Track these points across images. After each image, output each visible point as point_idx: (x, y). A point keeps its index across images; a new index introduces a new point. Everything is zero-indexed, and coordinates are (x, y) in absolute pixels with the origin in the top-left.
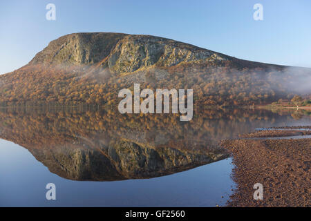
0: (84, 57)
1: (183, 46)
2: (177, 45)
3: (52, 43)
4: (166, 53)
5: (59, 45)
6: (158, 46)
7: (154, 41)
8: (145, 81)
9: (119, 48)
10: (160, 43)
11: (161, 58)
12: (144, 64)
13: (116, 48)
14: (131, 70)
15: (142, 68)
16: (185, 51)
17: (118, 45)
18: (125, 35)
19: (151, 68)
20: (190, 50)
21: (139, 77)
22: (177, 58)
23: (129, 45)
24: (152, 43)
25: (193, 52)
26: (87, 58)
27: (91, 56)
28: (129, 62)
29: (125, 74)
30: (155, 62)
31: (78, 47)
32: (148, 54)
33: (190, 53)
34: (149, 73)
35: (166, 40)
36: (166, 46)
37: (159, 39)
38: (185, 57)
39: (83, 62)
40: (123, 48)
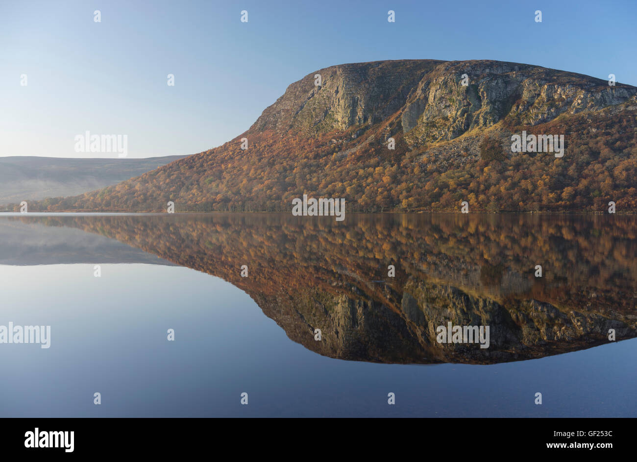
0: (354, 113)
1: (565, 79)
2: (551, 77)
3: (293, 87)
4: (526, 96)
5: (305, 91)
6: (507, 83)
7: (499, 72)
8: (479, 158)
9: (424, 91)
10: (513, 75)
11: (514, 108)
12: (477, 122)
13: (419, 91)
14: (450, 135)
15: (474, 132)
16: (569, 91)
17: (421, 85)
18: (437, 62)
19: (493, 129)
20: (581, 86)
21: (466, 149)
22: (552, 105)
23: (445, 83)
24: (493, 77)
25: (588, 91)
26: (360, 114)
27: (368, 110)
28: (446, 119)
29: (436, 144)
30: (502, 116)
31: (340, 95)
32: (485, 101)
33: (581, 94)
34: (488, 140)
35: (525, 70)
36: (526, 82)
37: (511, 66)
38: (569, 103)
39: (351, 123)
40: (433, 89)
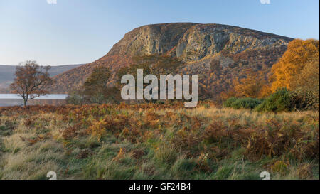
0: (154, 48)
1: (249, 33)
2: (243, 32)
3: (127, 35)
4: (231, 40)
5: (133, 37)
6: (223, 35)
7: (219, 29)
8: (210, 69)
9: (186, 38)
10: (226, 31)
11: (226, 46)
12: (209, 52)
13: (184, 38)
14: (197, 58)
15: (208, 56)
16: (250, 38)
17: (185, 35)
18: (193, 24)
19: (217, 56)
20: (256, 36)
21: (204, 65)
22: (242, 45)
23: (196, 34)
24: (218, 32)
25: (258, 38)
26: (157, 48)
27: (161, 46)
28: (196, 51)
29: (191, 62)
30: (221, 50)
31: (148, 39)
32: (213, 43)
33: (256, 40)
34: (214, 61)
35: (231, 28)
36: (232, 34)
37: (225, 27)
38: (250, 44)
39: (153, 52)
40: (190, 37)
